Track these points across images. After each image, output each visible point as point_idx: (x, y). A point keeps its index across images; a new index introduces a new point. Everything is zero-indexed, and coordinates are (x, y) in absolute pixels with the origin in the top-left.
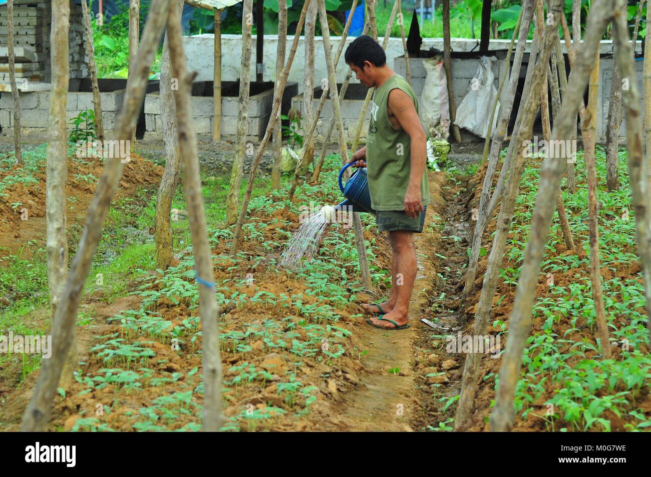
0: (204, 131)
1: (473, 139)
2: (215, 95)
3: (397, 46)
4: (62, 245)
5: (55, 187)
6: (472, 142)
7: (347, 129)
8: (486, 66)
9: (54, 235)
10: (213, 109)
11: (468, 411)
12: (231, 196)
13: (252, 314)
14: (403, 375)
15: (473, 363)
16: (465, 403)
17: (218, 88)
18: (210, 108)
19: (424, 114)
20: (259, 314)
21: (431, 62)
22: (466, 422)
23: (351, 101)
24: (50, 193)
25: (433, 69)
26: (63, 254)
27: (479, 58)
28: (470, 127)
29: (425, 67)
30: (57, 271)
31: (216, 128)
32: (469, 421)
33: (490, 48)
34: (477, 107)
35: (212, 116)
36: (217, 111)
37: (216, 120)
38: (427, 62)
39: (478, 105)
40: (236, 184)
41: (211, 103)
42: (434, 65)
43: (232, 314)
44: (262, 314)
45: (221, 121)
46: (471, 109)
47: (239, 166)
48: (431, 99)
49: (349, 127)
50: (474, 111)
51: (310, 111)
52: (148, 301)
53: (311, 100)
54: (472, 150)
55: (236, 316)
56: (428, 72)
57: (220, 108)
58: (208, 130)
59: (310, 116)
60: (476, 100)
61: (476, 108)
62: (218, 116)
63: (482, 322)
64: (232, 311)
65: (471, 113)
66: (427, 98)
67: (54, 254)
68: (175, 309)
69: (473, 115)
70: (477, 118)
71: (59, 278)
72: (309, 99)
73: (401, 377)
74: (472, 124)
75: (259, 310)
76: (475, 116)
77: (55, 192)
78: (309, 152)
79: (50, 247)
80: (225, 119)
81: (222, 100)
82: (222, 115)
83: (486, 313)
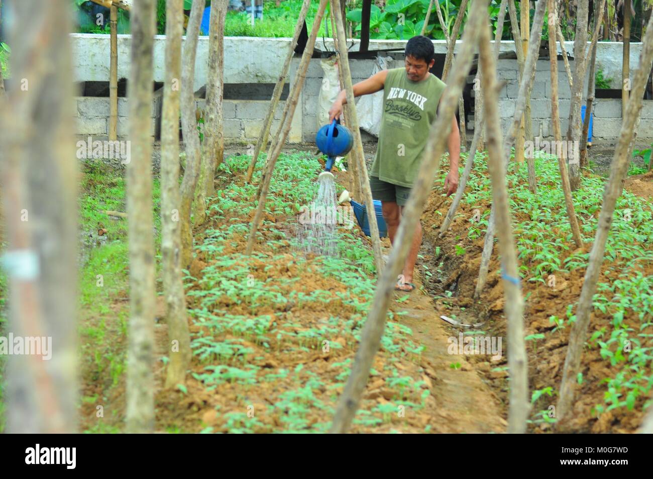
0: (100, 131)
1: (369, 139)
2: (111, 95)
3: (270, 46)
4: (177, 246)
5: (170, 190)
6: (369, 142)
7: (244, 129)
8: (381, 66)
9: (169, 236)
10: (109, 110)
11: (569, 403)
12: (198, 197)
13: (312, 312)
14: (466, 370)
15: (574, 357)
16: (567, 395)
17: (114, 88)
18: (106, 108)
19: (321, 114)
20: (319, 312)
21: (328, 62)
22: (567, 414)
23: (248, 101)
24: (165, 195)
25: (331, 69)
26: (177, 255)
27: (375, 59)
28: (366, 127)
29: (323, 67)
30: (172, 271)
31: (112, 129)
32: (570, 413)
33: (370, 48)
34: (374, 107)
35: (108, 117)
36: (113, 112)
37: (112, 121)
38: (324, 62)
39: (374, 105)
40: (204, 185)
41: (107, 104)
42: (332, 66)
43: (293, 312)
44: (322, 312)
45: (118, 121)
46: (367, 109)
47: (206, 167)
48: (329, 99)
49: (246, 127)
50: (371, 111)
51: (219, 112)
52: (210, 301)
53: (221, 101)
54: (371, 150)
55: (297, 314)
56: (326, 73)
57: (116, 108)
58: (104, 131)
59: (219, 116)
60: (372, 99)
61: (372, 107)
62: (114, 116)
63: (584, 317)
64: (293, 309)
65: (368, 113)
66: (324, 99)
67: (170, 254)
68: (236, 308)
69: (369, 115)
70: (374, 118)
71: (175, 278)
72: (219, 99)
73: (464, 372)
74: (369, 124)
75: (319, 308)
76: (372, 116)
77: (170, 194)
78: (219, 153)
79: (166, 248)
80: (121, 119)
81: (118, 100)
82: (119, 116)
83: (587, 308)
